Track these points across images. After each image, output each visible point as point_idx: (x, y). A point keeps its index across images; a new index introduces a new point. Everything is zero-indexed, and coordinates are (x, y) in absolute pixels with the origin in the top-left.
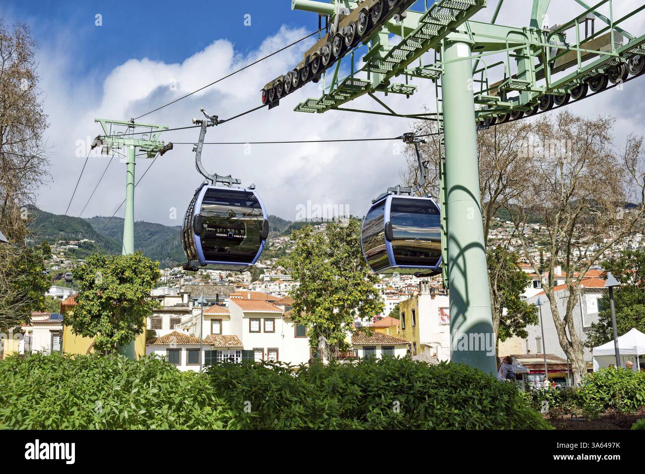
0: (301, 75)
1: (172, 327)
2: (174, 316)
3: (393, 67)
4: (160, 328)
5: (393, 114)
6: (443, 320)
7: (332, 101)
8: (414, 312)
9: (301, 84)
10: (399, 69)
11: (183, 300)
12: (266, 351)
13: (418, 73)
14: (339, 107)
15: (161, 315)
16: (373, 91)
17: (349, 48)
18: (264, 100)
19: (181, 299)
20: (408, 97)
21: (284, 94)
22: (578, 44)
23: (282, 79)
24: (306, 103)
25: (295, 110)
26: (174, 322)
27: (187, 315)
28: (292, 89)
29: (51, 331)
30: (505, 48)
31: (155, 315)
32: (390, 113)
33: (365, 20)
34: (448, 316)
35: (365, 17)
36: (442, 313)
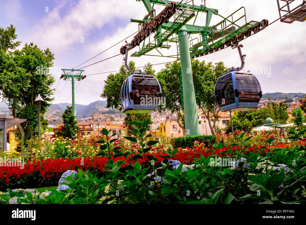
0: (134, 42)
2: (88, 131)
3: (164, 38)
5: (163, 56)
6: (174, 129)
8: (164, 127)
10: (166, 39)
13: (171, 41)
14: (145, 54)
15: (84, 131)
16: (157, 47)
18: (121, 52)
19: (90, 126)
20: (168, 49)
24: (135, 54)
25: (131, 56)
26: (88, 133)
27: (92, 131)
29: (50, 138)
32: (161, 55)
33: (156, 24)
34: (175, 128)
35: (156, 22)
36: (174, 127)
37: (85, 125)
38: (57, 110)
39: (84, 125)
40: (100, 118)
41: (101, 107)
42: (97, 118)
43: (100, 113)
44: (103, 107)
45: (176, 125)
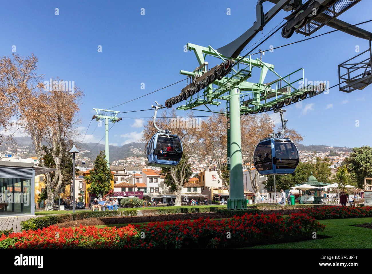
0: (181, 97)
1: (121, 181)
2: (122, 177)
3: (215, 96)
4: (118, 181)
5: (211, 111)
6: (213, 179)
7: (190, 107)
8: (204, 176)
9: (181, 100)
11: (125, 172)
12: (155, 188)
13: (223, 98)
14: (192, 108)
15: (118, 176)
16: (206, 104)
17: (201, 89)
18: (166, 105)
19: (123, 171)
20: (217, 106)
21: (174, 104)
22: (277, 90)
23: (173, 98)
24: (181, 107)
25: (176, 109)
26: (122, 179)
27: (126, 177)
28: (178, 102)
29: (79, 182)
30: (252, 90)
31: (115, 176)
32: (209, 111)
33: (208, 80)
34: (215, 178)
35: (208, 79)
36: (213, 177)
37: (119, 170)
38: (87, 151)
39: (117, 169)
40: (134, 161)
41: (136, 150)
42: (131, 161)
43: (134, 156)
44: (138, 149)
45: (216, 175)
